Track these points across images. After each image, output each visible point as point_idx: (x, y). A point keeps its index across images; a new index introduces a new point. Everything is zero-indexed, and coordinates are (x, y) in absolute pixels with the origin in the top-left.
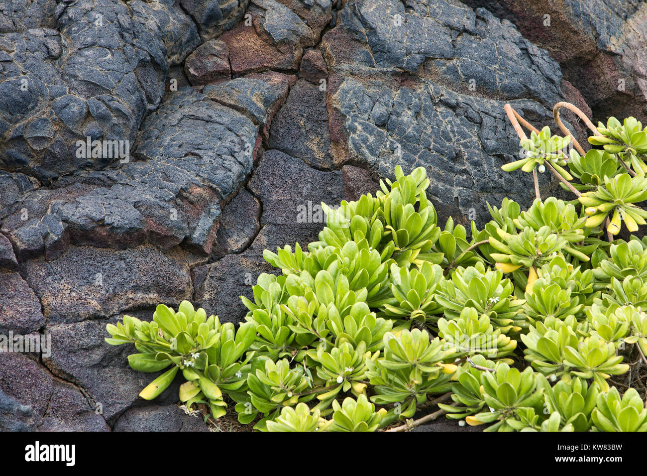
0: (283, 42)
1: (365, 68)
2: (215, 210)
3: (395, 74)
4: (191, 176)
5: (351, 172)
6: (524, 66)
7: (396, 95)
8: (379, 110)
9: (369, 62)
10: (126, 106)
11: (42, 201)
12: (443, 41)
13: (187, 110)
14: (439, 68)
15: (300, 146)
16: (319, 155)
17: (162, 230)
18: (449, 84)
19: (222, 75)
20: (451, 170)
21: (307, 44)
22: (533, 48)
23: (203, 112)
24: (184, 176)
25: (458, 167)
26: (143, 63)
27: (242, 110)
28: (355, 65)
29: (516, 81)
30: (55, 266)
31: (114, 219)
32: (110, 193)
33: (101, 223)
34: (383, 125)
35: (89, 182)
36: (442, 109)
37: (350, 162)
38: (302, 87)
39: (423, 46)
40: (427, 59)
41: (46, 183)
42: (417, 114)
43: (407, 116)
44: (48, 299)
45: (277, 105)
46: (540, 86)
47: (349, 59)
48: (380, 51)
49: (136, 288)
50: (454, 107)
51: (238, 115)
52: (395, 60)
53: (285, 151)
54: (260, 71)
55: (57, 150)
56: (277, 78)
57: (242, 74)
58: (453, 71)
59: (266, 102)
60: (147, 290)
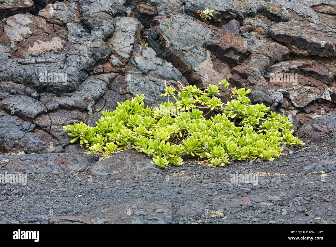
0: (116, 66)
1: (134, 72)
2: (93, 103)
3: (141, 74)
4: (89, 95)
5: (127, 95)
6: (173, 73)
7: (140, 78)
8: (135, 82)
9: (135, 71)
10: (76, 79)
11: (56, 100)
12: (154, 67)
13: (91, 81)
14: (152, 72)
15: (117, 89)
16: (121, 91)
17: (80, 106)
18: (154, 76)
19: (101, 73)
20: (151, 95)
21: (121, 66)
22: (176, 69)
23: (94, 81)
24: (87, 95)
25: (153, 95)
26: (82, 70)
27: (104, 81)
28: (132, 72)
29: (170, 76)
30: (55, 113)
31: (69, 104)
32: (70, 98)
33: (66, 104)
34: (136, 85)
35: (67, 96)
36: (151, 82)
37: (127, 93)
38: (120, 76)
39: (149, 68)
40: (149, 71)
41: (58, 96)
42: (145, 83)
43: (142, 83)
44: (53, 121)
45: (112, 80)
46: (176, 78)
47: (131, 70)
48: (138, 68)
49: (73, 119)
50: (154, 82)
51: (102, 82)
52: (142, 71)
53: (113, 90)
54: (110, 72)
55: (60, 89)
56: (113, 74)
57: (106, 73)
58: (155, 74)
59: (109, 79)
60: (75, 119)
